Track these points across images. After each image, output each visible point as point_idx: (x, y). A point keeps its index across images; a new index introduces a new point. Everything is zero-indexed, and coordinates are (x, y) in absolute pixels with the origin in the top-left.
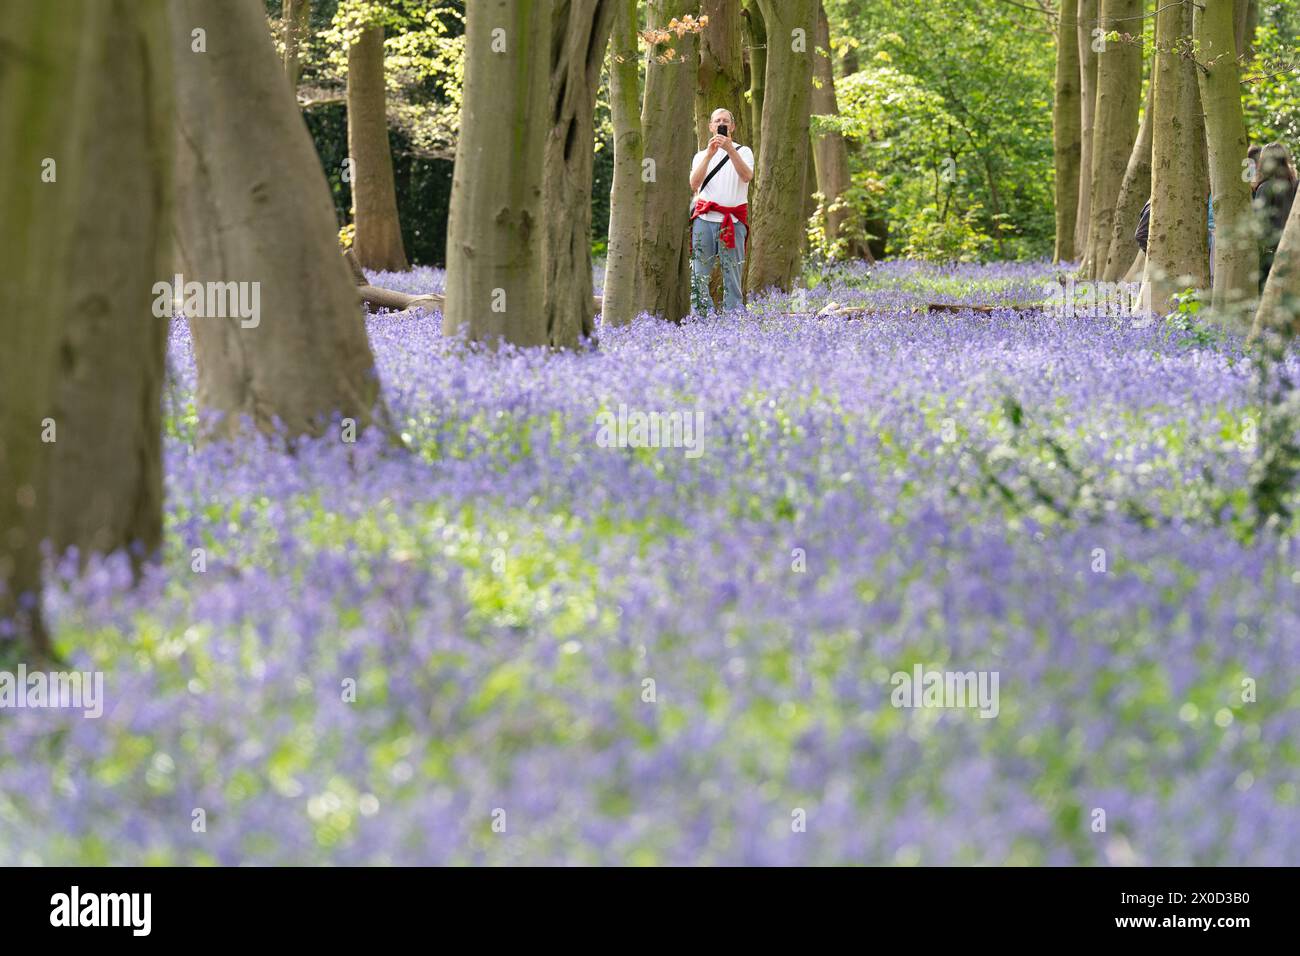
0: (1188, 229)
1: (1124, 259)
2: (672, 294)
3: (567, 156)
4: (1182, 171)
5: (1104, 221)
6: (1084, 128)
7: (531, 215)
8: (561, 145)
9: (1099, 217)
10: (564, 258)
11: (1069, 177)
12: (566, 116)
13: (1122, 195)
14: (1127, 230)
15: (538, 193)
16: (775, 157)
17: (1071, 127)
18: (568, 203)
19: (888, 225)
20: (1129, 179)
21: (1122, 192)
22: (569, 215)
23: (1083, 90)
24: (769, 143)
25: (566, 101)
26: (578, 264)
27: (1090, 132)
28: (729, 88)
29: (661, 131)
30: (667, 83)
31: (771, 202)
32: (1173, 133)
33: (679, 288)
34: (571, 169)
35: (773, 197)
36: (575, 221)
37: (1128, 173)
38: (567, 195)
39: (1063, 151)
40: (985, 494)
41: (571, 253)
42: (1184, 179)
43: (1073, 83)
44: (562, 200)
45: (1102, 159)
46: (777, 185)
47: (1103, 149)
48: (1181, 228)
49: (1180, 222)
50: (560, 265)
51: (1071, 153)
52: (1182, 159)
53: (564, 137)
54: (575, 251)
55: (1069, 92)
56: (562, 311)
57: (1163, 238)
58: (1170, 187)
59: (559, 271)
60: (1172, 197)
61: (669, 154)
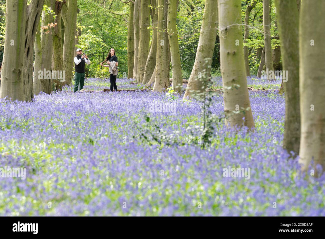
0: (165, 72)
1: (147, 78)
2: (47, 88)
3: (27, 56)
4: (164, 58)
5: (141, 69)
6: (135, 47)
7: (21, 70)
8: (26, 54)
9: (140, 68)
10: (27, 80)
11: (131, 58)
12: (27, 47)
13: (147, 64)
14: (148, 72)
15: (22, 65)
16: (67, 55)
17: (131, 47)
18: (28, 67)
19: (89, 70)
20: (148, 60)
21: (147, 63)
22: (28, 70)
23: (135, 39)
24: (65, 51)
25: (27, 43)
26: (30, 81)
27: (137, 49)
28: (58, 39)
29: (45, 49)
30: (46, 38)
31: (66, 65)
32: (161, 50)
33: (49, 86)
34: (28, 59)
35: (66, 64)
36: (29, 71)
37: (148, 59)
38: (27, 65)
39: (129, 53)
40: (141, 138)
41: (28, 78)
42: (164, 60)
43: (132, 37)
44: (26, 66)
45: (141, 55)
46: (67, 61)
47: (141, 53)
48: (163, 72)
49: (163, 70)
50: (26, 81)
51: (132, 53)
52: (163, 56)
53: (27, 52)
54: (29, 78)
55: (131, 39)
56: (26, 92)
57: (159, 74)
58: (161, 62)
59: (25, 83)
60: (161, 65)
61: (47, 55)
